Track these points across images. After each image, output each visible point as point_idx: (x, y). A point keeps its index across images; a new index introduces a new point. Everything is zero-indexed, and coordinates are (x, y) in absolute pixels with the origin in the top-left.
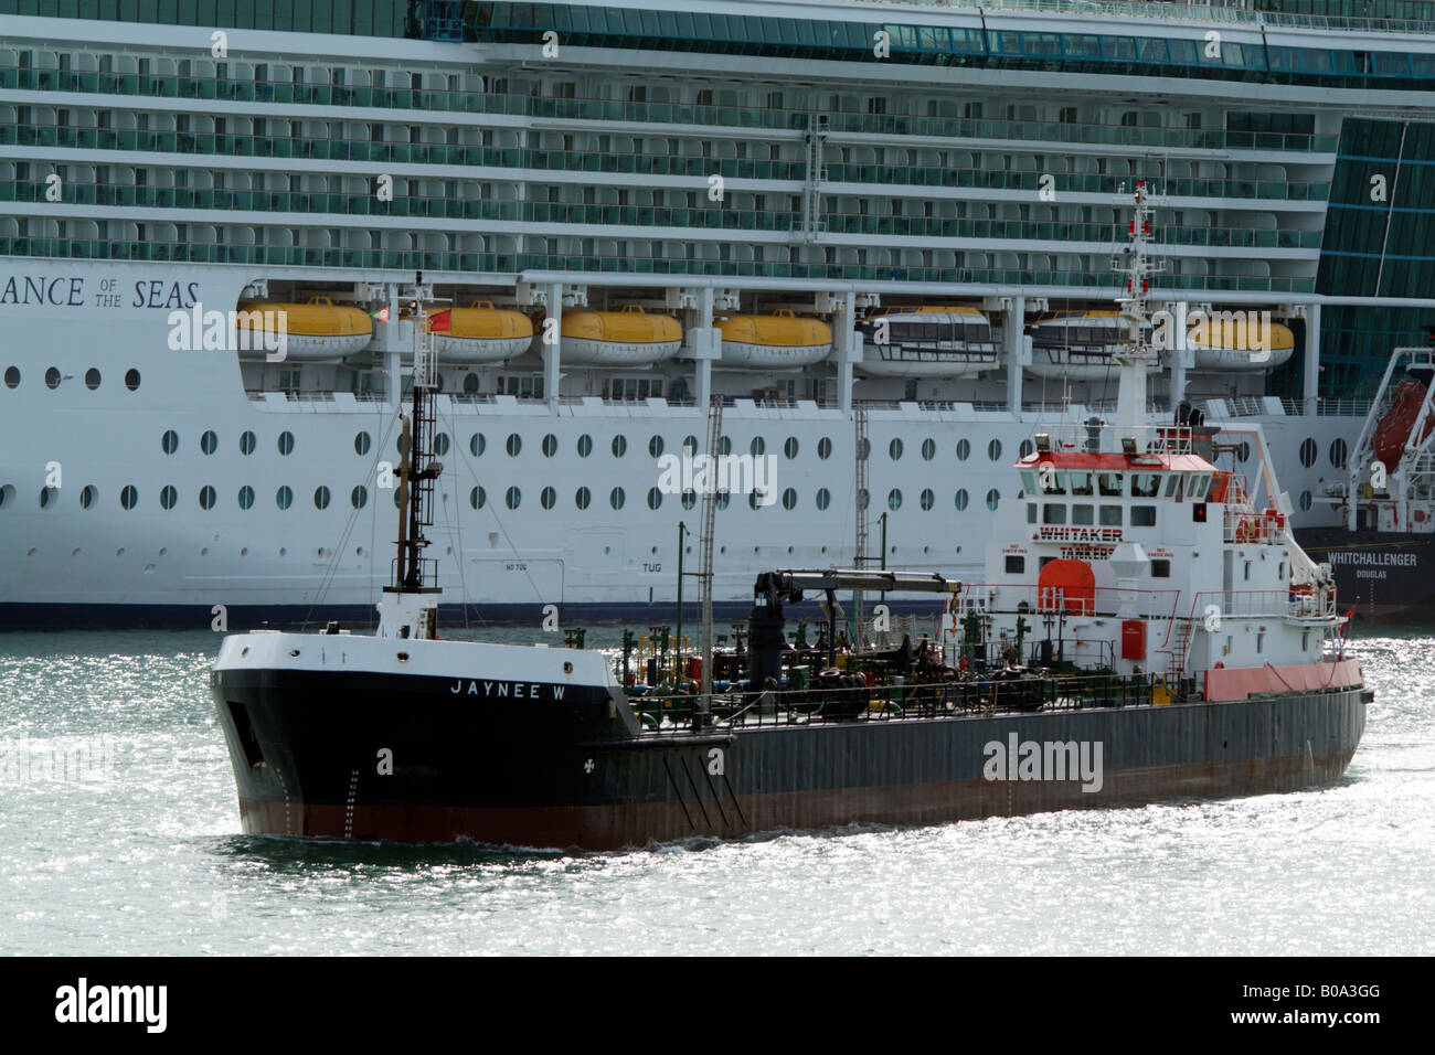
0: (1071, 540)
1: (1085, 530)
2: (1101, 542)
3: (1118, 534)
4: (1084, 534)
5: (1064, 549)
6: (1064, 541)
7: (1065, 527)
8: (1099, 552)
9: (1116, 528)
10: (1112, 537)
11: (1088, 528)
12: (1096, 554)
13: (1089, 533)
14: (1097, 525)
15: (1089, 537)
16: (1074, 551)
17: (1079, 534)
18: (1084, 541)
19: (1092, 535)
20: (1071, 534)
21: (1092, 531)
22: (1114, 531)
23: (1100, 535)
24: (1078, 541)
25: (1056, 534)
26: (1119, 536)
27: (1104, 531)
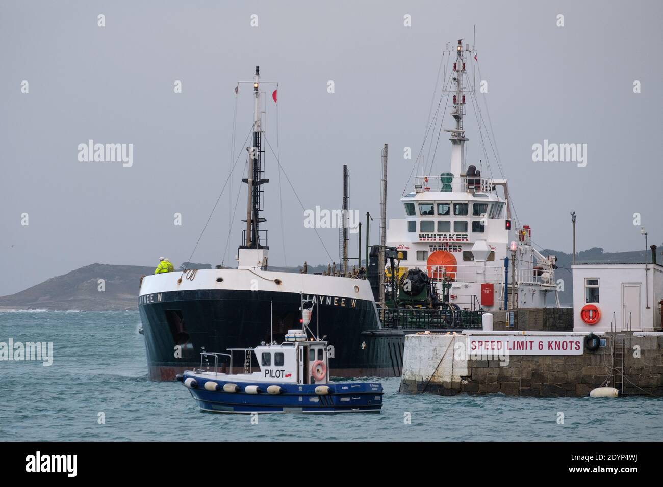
0: (437, 241)
1: (445, 235)
2: (455, 242)
3: (465, 237)
4: (445, 237)
5: (431, 246)
6: (433, 241)
7: (433, 234)
8: (452, 247)
9: (464, 233)
10: (461, 239)
11: (448, 234)
12: (450, 249)
13: (448, 236)
14: (452, 232)
15: (448, 239)
16: (437, 247)
17: (442, 237)
18: (445, 241)
19: (450, 238)
20: (437, 237)
21: (450, 235)
22: (463, 235)
23: (455, 237)
24: (441, 241)
25: (428, 237)
26: (466, 238)
27: (457, 235)
